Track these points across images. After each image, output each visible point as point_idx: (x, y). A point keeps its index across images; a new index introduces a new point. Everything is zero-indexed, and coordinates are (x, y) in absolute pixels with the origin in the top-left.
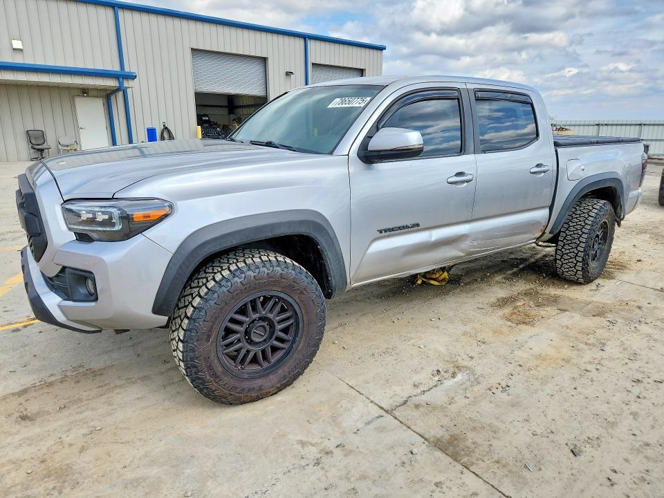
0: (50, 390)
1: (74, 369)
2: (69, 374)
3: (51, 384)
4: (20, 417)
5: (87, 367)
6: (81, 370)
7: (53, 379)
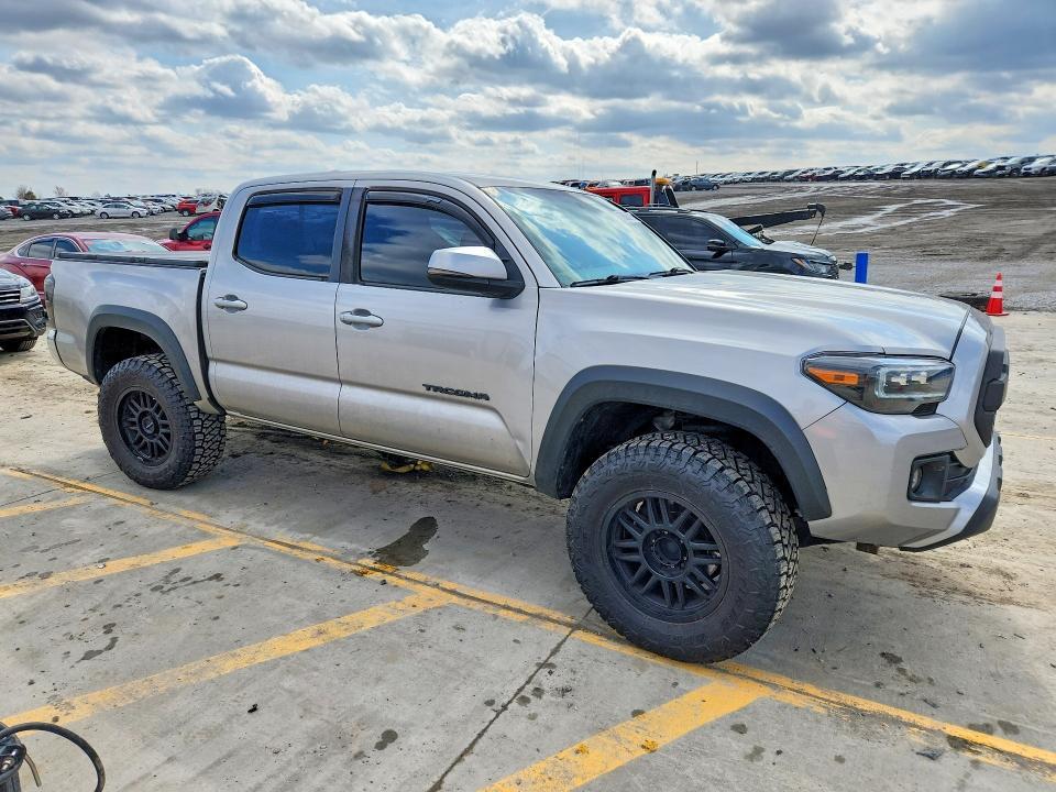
0: (971, 588)
1: (932, 595)
2: (943, 594)
3: (969, 593)
4: (1012, 578)
5: (916, 590)
6: (924, 591)
7: (964, 598)
